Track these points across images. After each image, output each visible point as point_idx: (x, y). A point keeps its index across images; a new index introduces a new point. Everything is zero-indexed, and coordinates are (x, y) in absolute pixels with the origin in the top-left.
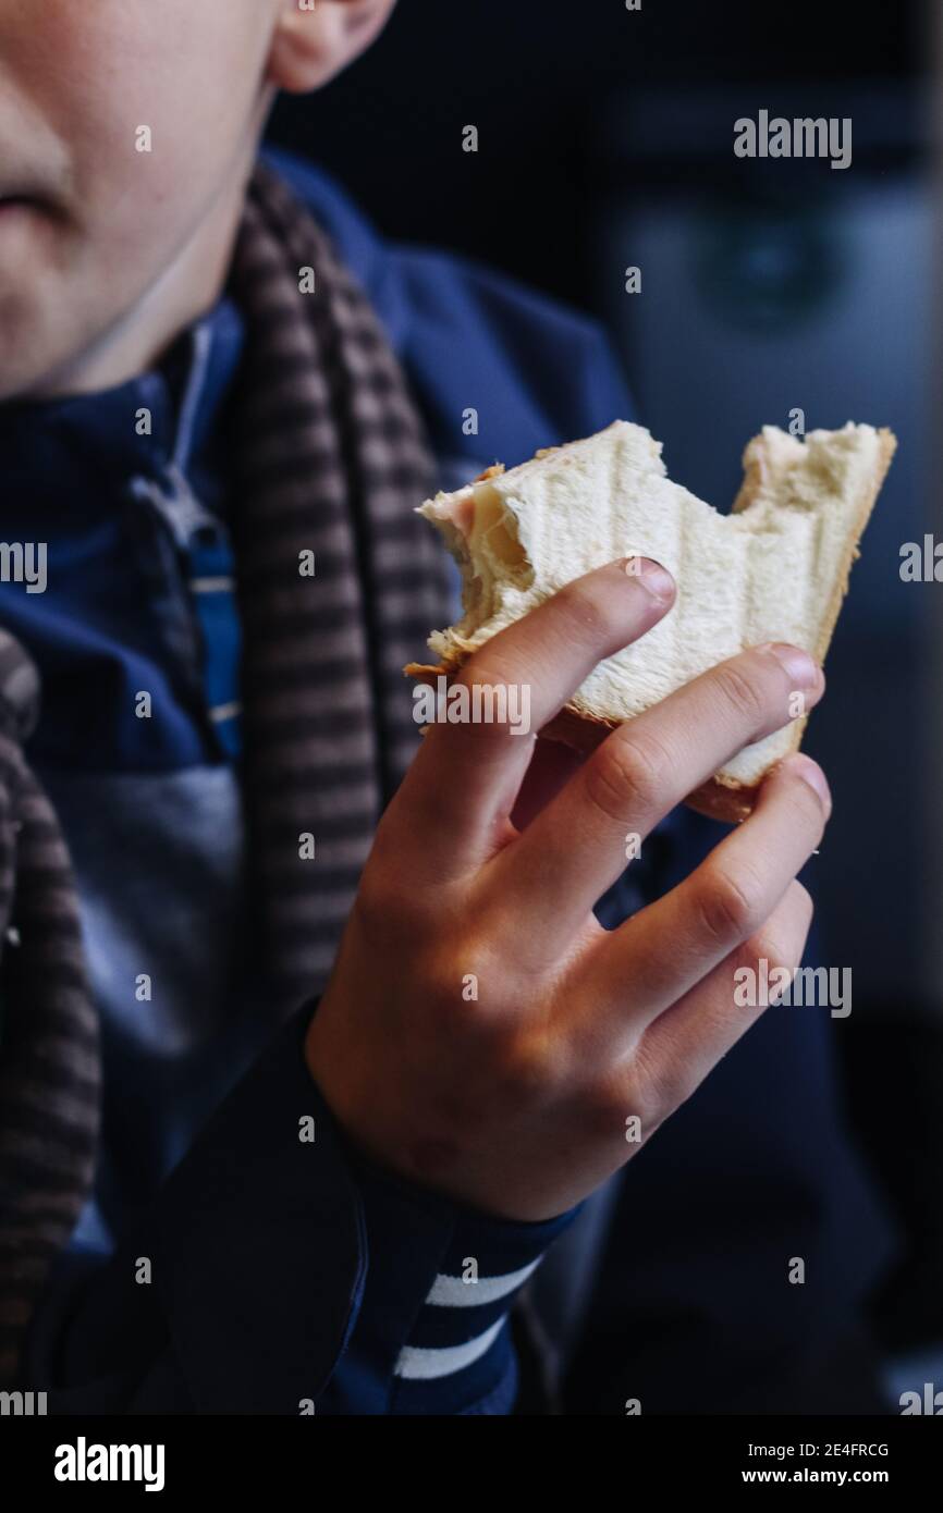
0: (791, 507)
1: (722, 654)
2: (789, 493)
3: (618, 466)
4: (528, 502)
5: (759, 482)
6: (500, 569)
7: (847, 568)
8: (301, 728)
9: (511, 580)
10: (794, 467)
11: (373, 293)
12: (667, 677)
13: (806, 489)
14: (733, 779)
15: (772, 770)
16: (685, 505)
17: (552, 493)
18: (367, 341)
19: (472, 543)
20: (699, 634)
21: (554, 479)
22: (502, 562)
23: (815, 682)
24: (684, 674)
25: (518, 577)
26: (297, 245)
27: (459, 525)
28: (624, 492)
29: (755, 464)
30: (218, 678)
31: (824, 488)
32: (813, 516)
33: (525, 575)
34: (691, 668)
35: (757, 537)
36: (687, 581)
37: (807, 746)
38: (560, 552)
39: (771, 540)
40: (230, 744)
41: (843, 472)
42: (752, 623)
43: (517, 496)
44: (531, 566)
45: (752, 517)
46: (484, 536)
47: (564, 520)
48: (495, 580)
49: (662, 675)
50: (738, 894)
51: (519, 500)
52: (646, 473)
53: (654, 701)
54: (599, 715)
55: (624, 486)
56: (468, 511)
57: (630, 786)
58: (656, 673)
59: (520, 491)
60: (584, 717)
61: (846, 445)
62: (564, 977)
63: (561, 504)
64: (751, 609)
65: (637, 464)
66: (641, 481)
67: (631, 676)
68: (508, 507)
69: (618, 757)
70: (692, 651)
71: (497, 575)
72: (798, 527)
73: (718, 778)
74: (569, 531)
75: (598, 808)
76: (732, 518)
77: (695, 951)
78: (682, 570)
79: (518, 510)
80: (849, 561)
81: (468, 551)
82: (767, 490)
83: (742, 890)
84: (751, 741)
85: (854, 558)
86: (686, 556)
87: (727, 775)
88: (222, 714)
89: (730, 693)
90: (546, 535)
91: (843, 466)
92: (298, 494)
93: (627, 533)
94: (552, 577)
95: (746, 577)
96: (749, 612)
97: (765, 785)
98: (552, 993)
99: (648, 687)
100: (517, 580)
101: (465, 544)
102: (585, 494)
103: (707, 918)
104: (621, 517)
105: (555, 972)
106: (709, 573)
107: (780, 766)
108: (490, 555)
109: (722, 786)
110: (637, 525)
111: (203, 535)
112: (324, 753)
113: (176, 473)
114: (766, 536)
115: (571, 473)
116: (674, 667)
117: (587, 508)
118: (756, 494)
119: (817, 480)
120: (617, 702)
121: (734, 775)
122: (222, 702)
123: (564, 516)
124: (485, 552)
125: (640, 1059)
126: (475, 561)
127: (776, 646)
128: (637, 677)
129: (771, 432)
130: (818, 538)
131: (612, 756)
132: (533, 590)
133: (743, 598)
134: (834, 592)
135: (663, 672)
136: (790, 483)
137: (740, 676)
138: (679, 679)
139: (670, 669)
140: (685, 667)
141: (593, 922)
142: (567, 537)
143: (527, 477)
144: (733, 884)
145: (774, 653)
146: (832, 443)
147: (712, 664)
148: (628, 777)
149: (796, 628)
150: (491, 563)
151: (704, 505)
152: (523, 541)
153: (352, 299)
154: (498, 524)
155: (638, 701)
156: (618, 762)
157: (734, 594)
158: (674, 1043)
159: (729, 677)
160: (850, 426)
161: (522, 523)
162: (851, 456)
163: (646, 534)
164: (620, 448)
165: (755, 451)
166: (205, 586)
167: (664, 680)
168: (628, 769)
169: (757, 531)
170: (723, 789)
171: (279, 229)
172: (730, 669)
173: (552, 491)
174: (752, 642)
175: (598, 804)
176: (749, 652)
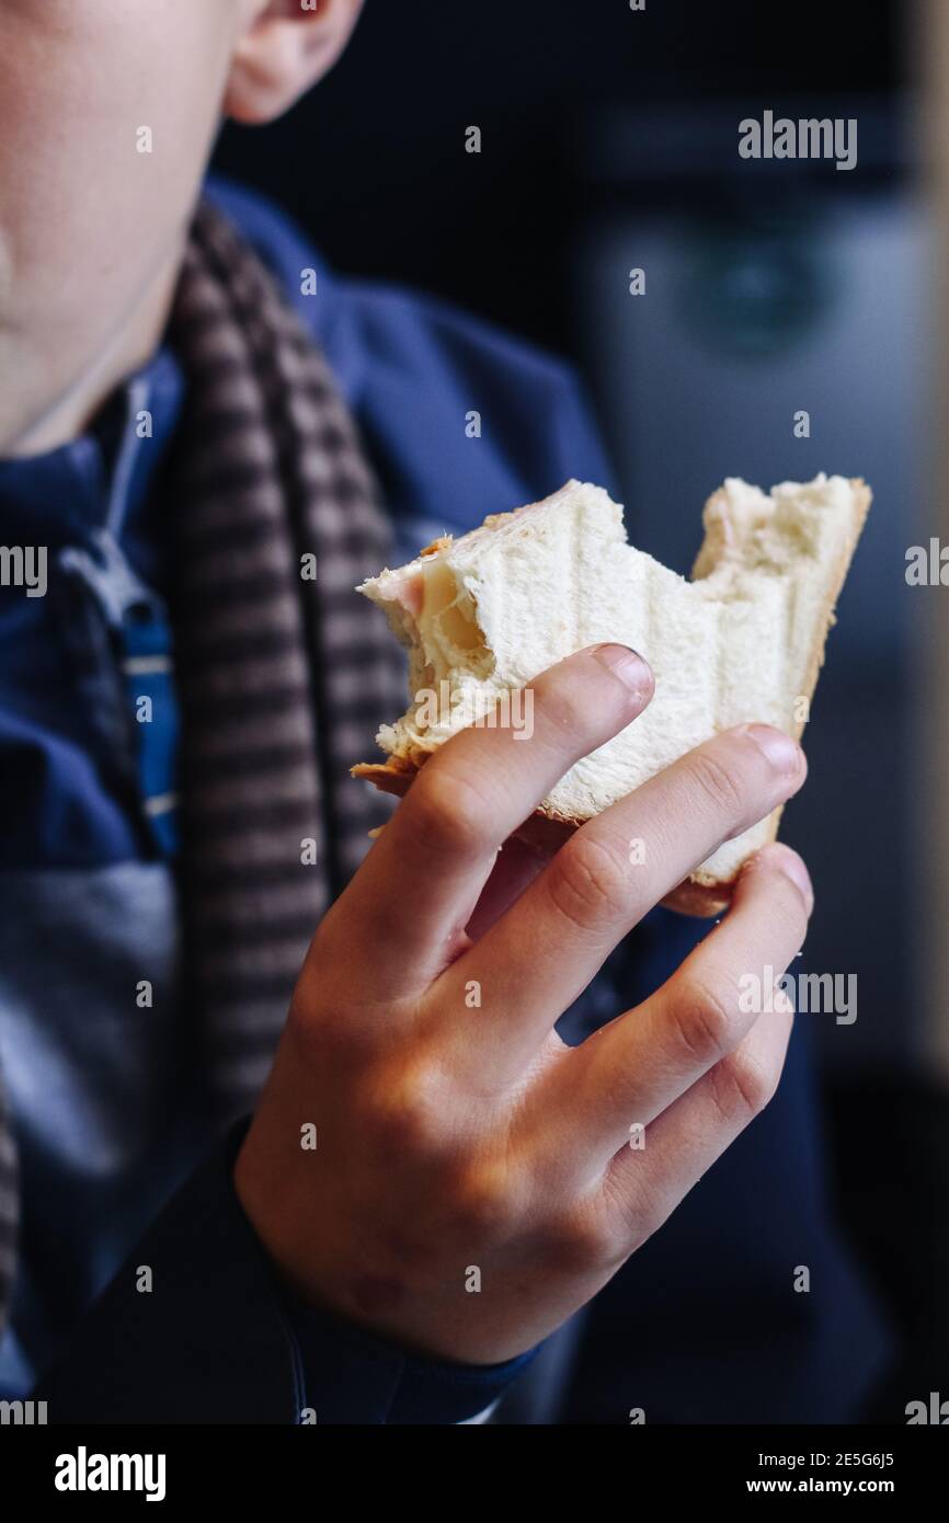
0: (760, 570)
1: (695, 739)
2: (757, 554)
3: (579, 535)
4: (486, 581)
5: (723, 542)
6: (454, 655)
7: (823, 636)
8: (241, 821)
9: (467, 666)
10: (760, 524)
11: (324, 341)
12: (638, 769)
13: (775, 549)
14: (708, 877)
15: (749, 863)
16: (651, 574)
17: (511, 570)
18: (317, 393)
19: (423, 626)
20: (670, 719)
21: (512, 553)
22: (456, 646)
23: (797, 766)
24: (655, 763)
25: (475, 663)
26: (241, 288)
27: (407, 606)
28: (587, 564)
29: (717, 522)
30: (153, 767)
31: (795, 548)
32: (786, 580)
33: (485, 662)
34: (663, 757)
35: (726, 607)
36: (656, 660)
37: (784, 835)
38: (523, 635)
39: (743, 608)
40: (166, 839)
41: (817, 531)
42: (725, 702)
43: (475, 575)
44: (490, 652)
45: (717, 583)
46: (437, 618)
47: (525, 599)
48: (449, 667)
49: (632, 766)
50: (717, 1008)
51: (476, 578)
52: (609, 542)
53: (624, 794)
54: (567, 815)
55: (586, 557)
56: (418, 591)
57: (597, 891)
58: (626, 764)
59: (477, 569)
60: (551, 817)
61: (819, 500)
62: (523, 1100)
63: (521, 581)
64: (723, 688)
65: (600, 532)
66: (604, 551)
67: (601, 769)
68: (464, 587)
69: (584, 859)
70: (663, 737)
71: (452, 662)
72: (770, 593)
73: (693, 876)
74: (530, 610)
75: (563, 914)
76: (698, 585)
77: (669, 1068)
78: (650, 647)
79: (476, 590)
80: (824, 629)
81: (418, 636)
82: (733, 551)
83: (721, 1002)
84: (730, 836)
85: (829, 623)
86: (654, 632)
87: (703, 871)
88: (157, 806)
89: (705, 784)
90: (506, 616)
91: (816, 523)
92: (241, 565)
93: (591, 610)
94: (514, 664)
95: (718, 653)
96: (721, 690)
97: (742, 880)
98: (510, 1117)
99: (618, 780)
100: (474, 667)
101: (414, 627)
102: (546, 568)
103: (684, 1033)
104: (585, 592)
105: (514, 1095)
106: (679, 650)
107: (758, 859)
108: (443, 640)
109: (696, 883)
110: (602, 601)
111: (137, 611)
112: (265, 847)
113: (107, 541)
114: (738, 604)
115: (531, 546)
116: (644, 756)
117: (548, 584)
118: (720, 556)
119: (787, 539)
120: (586, 799)
121: (711, 873)
122: (158, 793)
123: (525, 594)
124: (438, 636)
125: (608, 1186)
126: (427, 646)
127: (754, 727)
128: (606, 770)
129: (735, 486)
130: (791, 605)
131: (578, 859)
132: (494, 678)
133: (714, 675)
134: (810, 662)
135: (634, 763)
136: (757, 543)
137: (717, 764)
138: (651, 769)
139: (640, 758)
140: (656, 756)
141: (555, 1039)
142: (529, 618)
143: (482, 552)
144: (712, 997)
145: (751, 735)
146: (802, 497)
147: (685, 751)
148: (595, 881)
149: (772, 704)
150: (444, 649)
151: (672, 574)
152: (483, 626)
153: (300, 347)
154: (452, 605)
155: (607, 796)
156: (584, 865)
157: (706, 672)
158: (643, 1168)
159: (705, 766)
160: (822, 477)
161: (481, 605)
162: (825, 513)
163: (612, 609)
164: (580, 514)
165: (716, 506)
166: (141, 667)
167: (634, 771)
168: (596, 873)
169: (725, 600)
170: (698, 887)
171: (222, 272)
172: (705, 757)
173: (509, 567)
174: (725, 724)
175: (564, 911)
176: (724, 735)
